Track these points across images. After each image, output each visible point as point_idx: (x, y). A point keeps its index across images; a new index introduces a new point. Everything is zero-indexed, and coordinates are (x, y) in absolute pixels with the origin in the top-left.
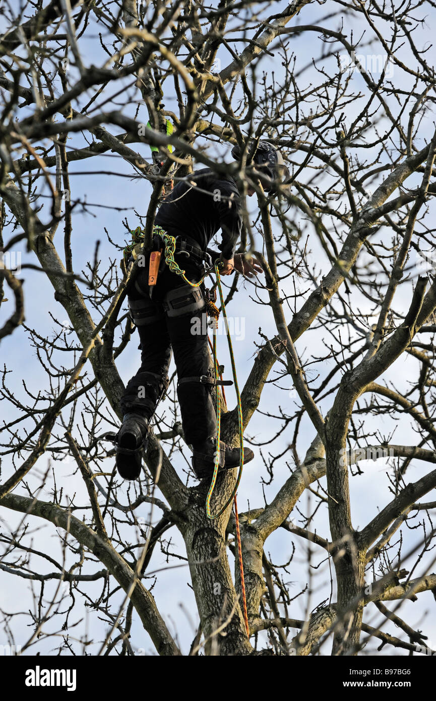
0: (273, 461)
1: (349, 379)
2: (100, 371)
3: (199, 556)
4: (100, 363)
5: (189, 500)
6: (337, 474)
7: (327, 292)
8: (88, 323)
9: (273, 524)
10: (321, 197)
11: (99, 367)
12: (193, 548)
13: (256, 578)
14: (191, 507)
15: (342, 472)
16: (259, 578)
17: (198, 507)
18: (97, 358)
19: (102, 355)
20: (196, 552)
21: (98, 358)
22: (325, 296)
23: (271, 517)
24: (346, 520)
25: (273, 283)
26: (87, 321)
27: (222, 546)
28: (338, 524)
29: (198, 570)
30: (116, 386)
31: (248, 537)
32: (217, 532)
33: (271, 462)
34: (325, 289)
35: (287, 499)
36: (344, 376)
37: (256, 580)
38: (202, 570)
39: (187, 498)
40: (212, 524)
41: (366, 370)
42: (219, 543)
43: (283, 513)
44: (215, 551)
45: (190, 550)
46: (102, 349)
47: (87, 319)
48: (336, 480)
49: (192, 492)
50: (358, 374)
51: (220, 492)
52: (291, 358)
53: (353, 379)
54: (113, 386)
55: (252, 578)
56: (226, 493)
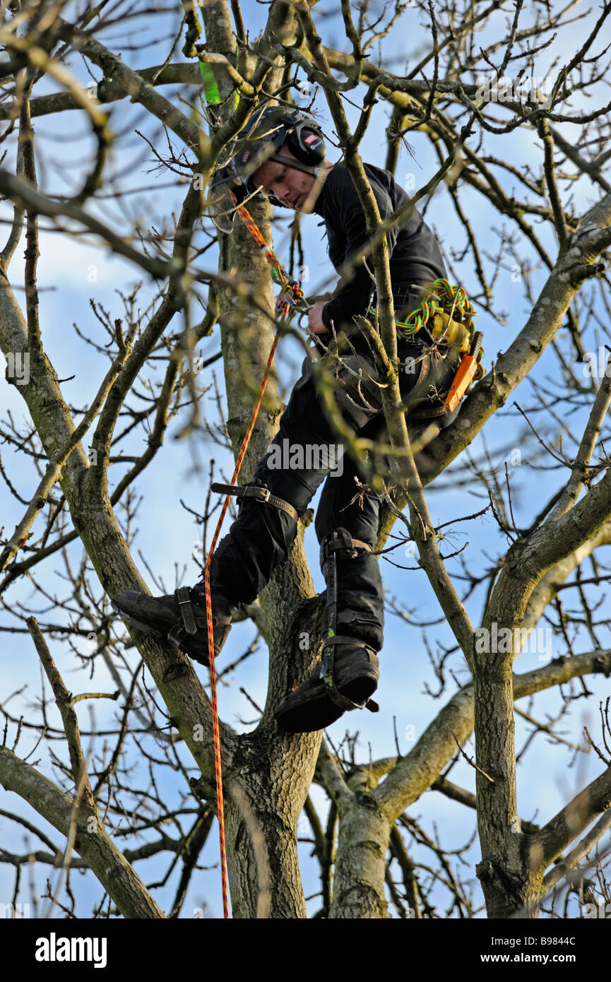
0: (445, 656)
1: (520, 555)
2: (80, 515)
3: (246, 863)
4: (82, 501)
5: (233, 758)
6: (493, 728)
7: (504, 381)
8: (64, 426)
9: (409, 793)
10: (535, 185)
11: (80, 508)
12: (237, 848)
13: (370, 895)
14: (237, 771)
15: (502, 725)
16: (376, 895)
17: (250, 773)
18: (77, 491)
19: (86, 487)
20: (242, 857)
21: (80, 492)
22: (500, 390)
23: (407, 780)
24: (507, 812)
25: (388, 374)
26: (62, 423)
27: (290, 846)
28: (492, 821)
29: (244, 890)
30: (110, 544)
31: (361, 816)
32: (281, 820)
33: (441, 657)
34: (500, 376)
35: (437, 746)
36: (512, 547)
37: (370, 900)
38: (250, 890)
39: (231, 755)
40: (273, 805)
41: (551, 538)
42: (285, 841)
43: (430, 772)
44: (275, 855)
45: (232, 851)
46: (87, 477)
47: (63, 419)
48: (491, 738)
49: (240, 744)
50: (537, 546)
51: (292, 744)
52: (419, 511)
53: (526, 554)
54: (104, 544)
55: (362, 895)
56: (302, 747)
